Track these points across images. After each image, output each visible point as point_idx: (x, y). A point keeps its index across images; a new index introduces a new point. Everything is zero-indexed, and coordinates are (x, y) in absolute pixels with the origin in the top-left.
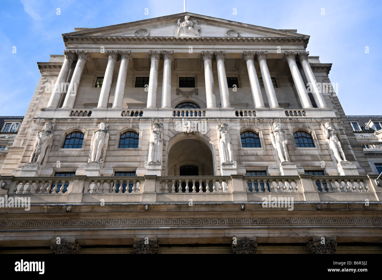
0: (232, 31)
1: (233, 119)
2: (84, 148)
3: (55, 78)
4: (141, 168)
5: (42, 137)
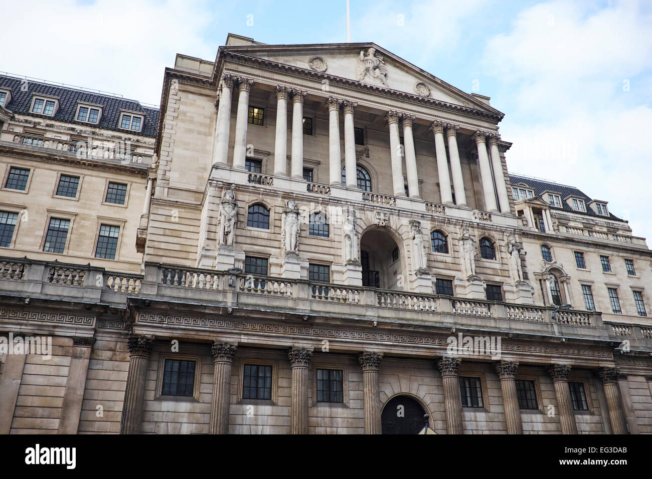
0: (422, 84)
1: (425, 216)
2: (273, 230)
3: (191, 96)
4: (337, 264)
5: (229, 210)
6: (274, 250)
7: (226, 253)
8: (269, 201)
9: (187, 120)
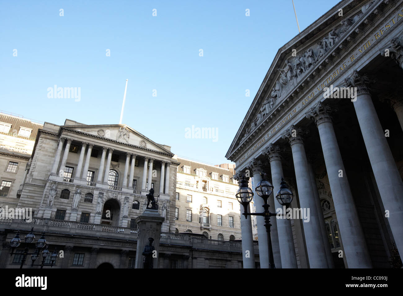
0: (143, 141)
1: (132, 195)
2: (70, 200)
3: (48, 140)
4: (93, 213)
5: (53, 193)
6: (68, 207)
7: (49, 209)
8: (70, 188)
9: (45, 150)
